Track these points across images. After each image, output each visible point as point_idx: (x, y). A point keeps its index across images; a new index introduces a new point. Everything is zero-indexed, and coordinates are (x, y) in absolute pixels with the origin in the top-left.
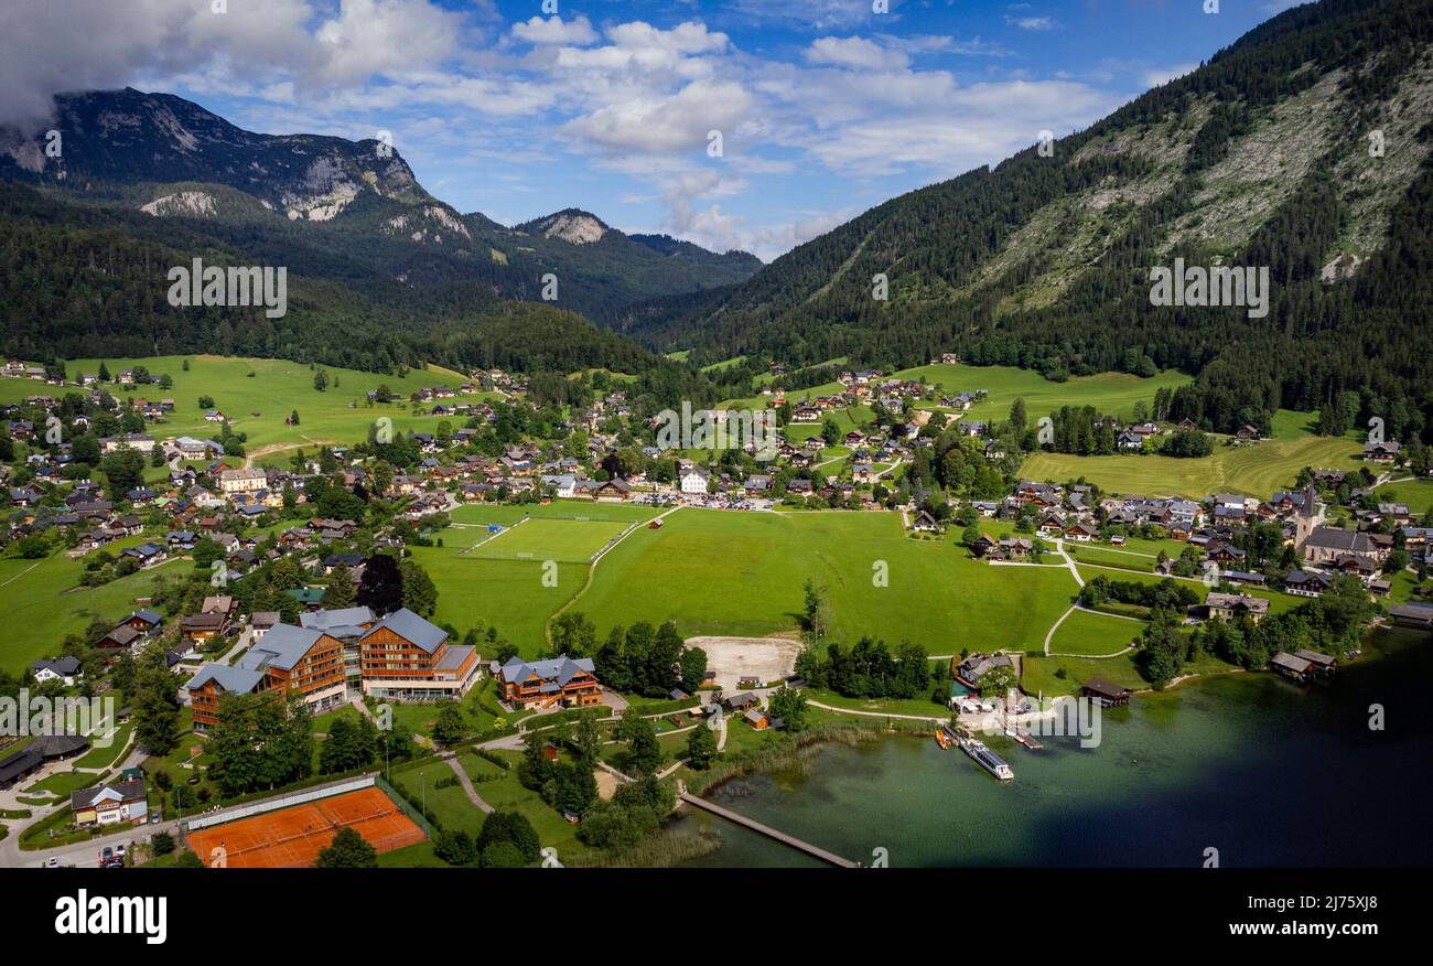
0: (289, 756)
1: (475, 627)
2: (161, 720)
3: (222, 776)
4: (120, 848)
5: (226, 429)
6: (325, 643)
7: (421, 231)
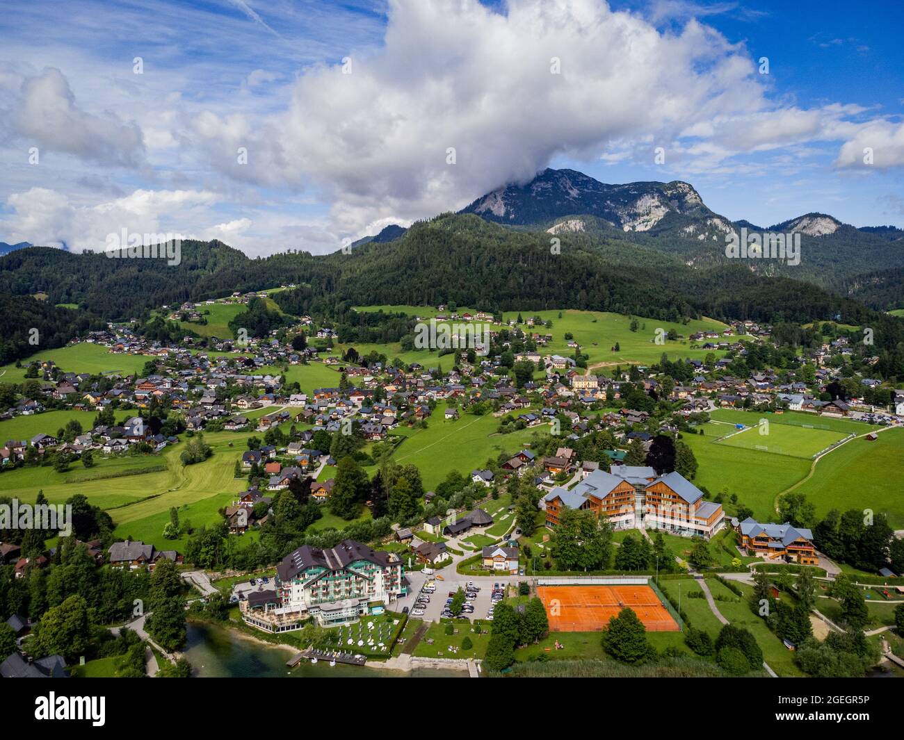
0: (597, 553)
1: (722, 492)
2: (530, 515)
3: (558, 556)
4: (503, 585)
5: (578, 351)
6: (624, 486)
7: (704, 234)
